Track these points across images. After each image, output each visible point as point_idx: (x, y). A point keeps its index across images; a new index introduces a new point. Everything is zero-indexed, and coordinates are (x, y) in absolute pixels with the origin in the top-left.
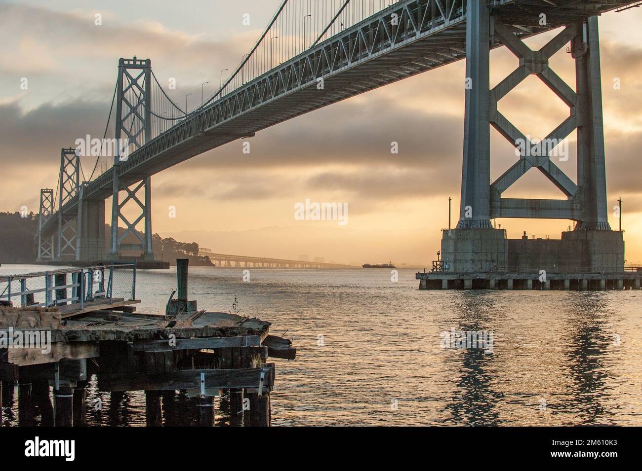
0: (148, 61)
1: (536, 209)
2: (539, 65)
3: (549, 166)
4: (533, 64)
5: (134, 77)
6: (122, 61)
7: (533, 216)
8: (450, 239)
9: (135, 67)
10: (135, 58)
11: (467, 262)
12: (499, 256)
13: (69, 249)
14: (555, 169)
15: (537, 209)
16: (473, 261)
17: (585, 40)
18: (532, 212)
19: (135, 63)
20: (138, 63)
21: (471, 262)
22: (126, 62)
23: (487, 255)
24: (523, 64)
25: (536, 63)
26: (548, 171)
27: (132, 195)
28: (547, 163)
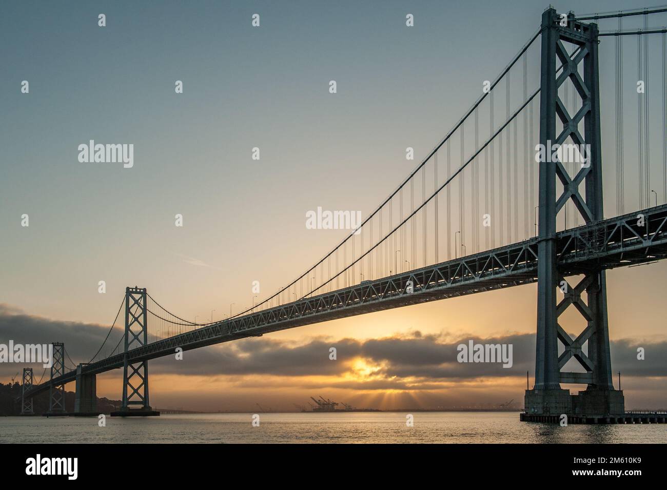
0: (145, 290)
2: (576, 297)
3: (582, 354)
5: (137, 299)
6: (128, 289)
7: (575, 382)
8: (538, 395)
9: (136, 293)
10: (136, 287)
11: (552, 408)
12: (568, 404)
13: (57, 406)
14: (584, 356)
15: (576, 378)
16: (556, 407)
17: (599, 283)
18: (574, 380)
19: (136, 290)
20: (138, 290)
22: (131, 290)
23: (562, 404)
24: (567, 297)
26: (581, 357)
27: (136, 371)
28: (580, 353)
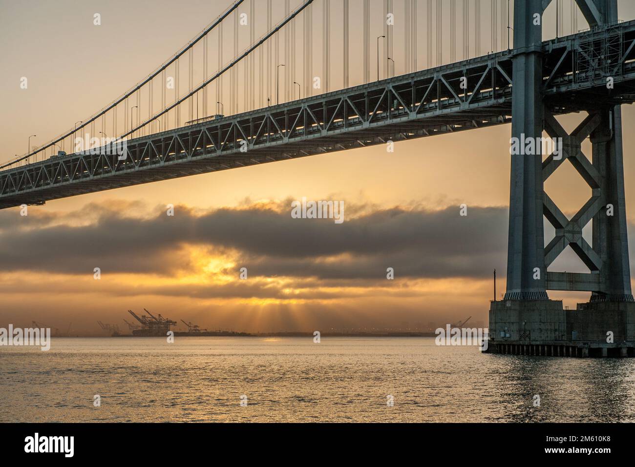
1: (572, 282)
2: (574, 149)
3: (582, 243)
4: (570, 148)
7: (571, 289)
8: (511, 309)
11: (534, 331)
12: (560, 325)
14: (586, 246)
15: (574, 282)
16: (541, 330)
17: (611, 127)
18: (570, 284)
21: (539, 331)
23: (551, 325)
25: (572, 147)
26: (581, 247)
28: (580, 240)
